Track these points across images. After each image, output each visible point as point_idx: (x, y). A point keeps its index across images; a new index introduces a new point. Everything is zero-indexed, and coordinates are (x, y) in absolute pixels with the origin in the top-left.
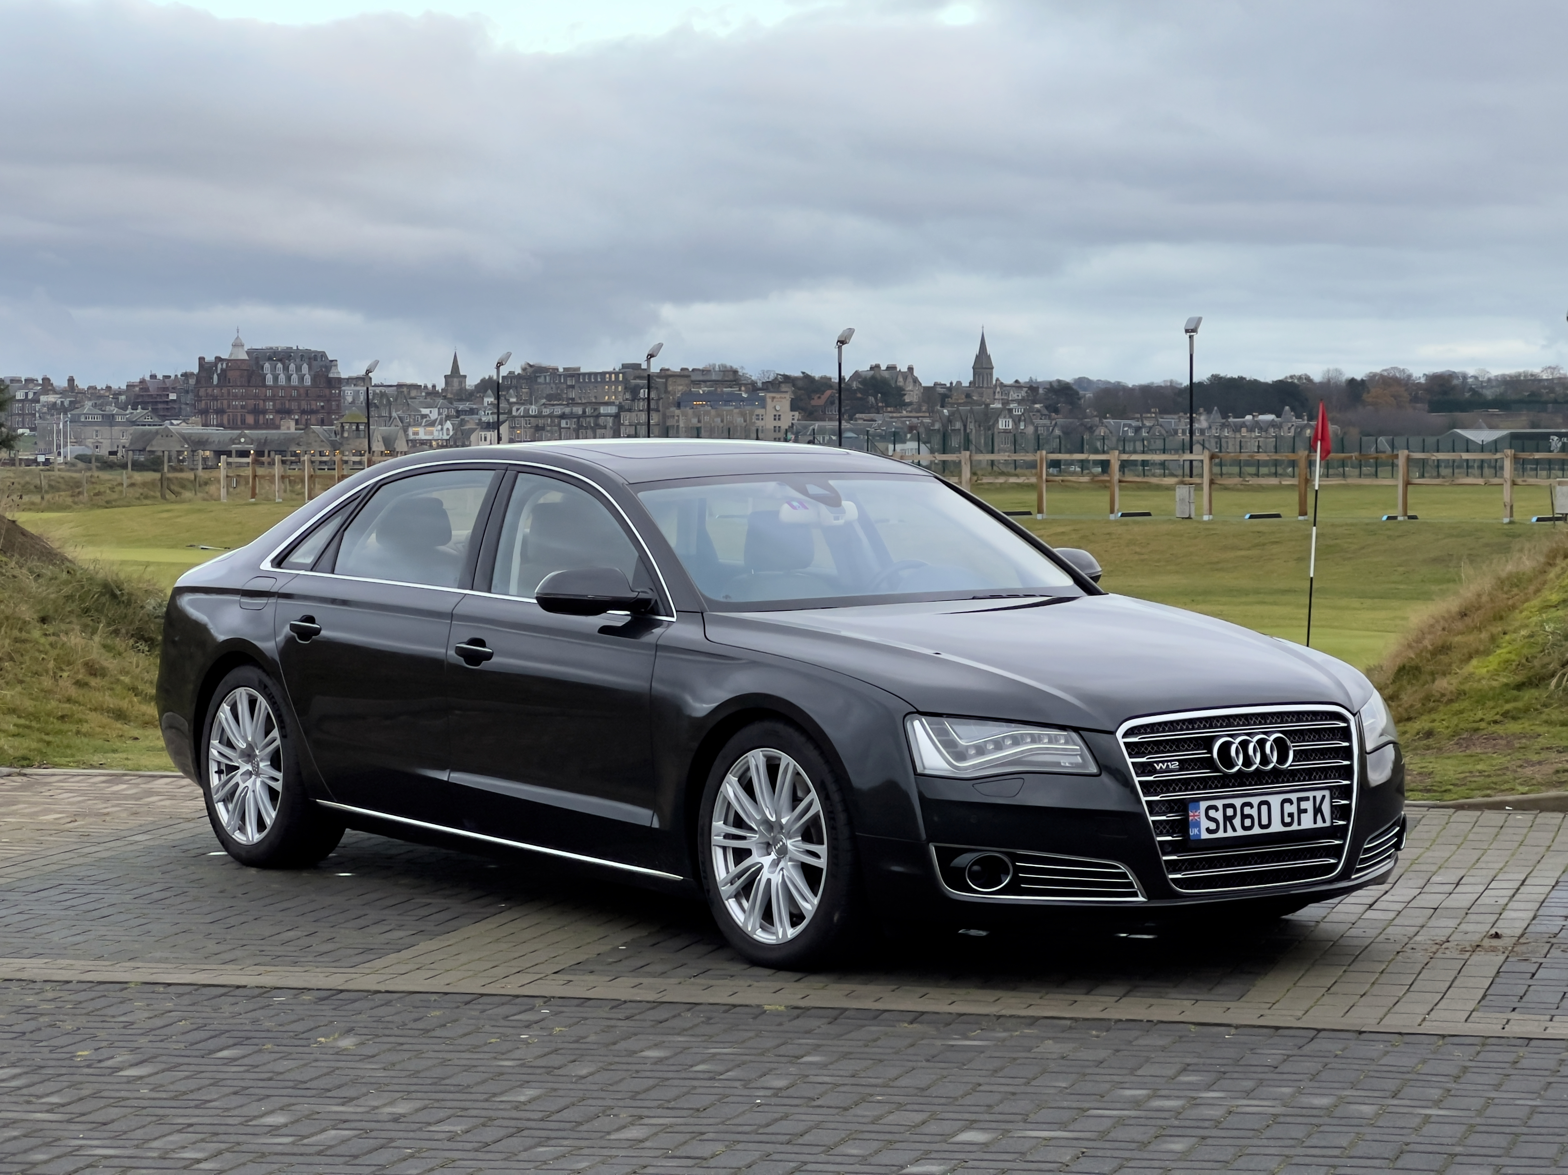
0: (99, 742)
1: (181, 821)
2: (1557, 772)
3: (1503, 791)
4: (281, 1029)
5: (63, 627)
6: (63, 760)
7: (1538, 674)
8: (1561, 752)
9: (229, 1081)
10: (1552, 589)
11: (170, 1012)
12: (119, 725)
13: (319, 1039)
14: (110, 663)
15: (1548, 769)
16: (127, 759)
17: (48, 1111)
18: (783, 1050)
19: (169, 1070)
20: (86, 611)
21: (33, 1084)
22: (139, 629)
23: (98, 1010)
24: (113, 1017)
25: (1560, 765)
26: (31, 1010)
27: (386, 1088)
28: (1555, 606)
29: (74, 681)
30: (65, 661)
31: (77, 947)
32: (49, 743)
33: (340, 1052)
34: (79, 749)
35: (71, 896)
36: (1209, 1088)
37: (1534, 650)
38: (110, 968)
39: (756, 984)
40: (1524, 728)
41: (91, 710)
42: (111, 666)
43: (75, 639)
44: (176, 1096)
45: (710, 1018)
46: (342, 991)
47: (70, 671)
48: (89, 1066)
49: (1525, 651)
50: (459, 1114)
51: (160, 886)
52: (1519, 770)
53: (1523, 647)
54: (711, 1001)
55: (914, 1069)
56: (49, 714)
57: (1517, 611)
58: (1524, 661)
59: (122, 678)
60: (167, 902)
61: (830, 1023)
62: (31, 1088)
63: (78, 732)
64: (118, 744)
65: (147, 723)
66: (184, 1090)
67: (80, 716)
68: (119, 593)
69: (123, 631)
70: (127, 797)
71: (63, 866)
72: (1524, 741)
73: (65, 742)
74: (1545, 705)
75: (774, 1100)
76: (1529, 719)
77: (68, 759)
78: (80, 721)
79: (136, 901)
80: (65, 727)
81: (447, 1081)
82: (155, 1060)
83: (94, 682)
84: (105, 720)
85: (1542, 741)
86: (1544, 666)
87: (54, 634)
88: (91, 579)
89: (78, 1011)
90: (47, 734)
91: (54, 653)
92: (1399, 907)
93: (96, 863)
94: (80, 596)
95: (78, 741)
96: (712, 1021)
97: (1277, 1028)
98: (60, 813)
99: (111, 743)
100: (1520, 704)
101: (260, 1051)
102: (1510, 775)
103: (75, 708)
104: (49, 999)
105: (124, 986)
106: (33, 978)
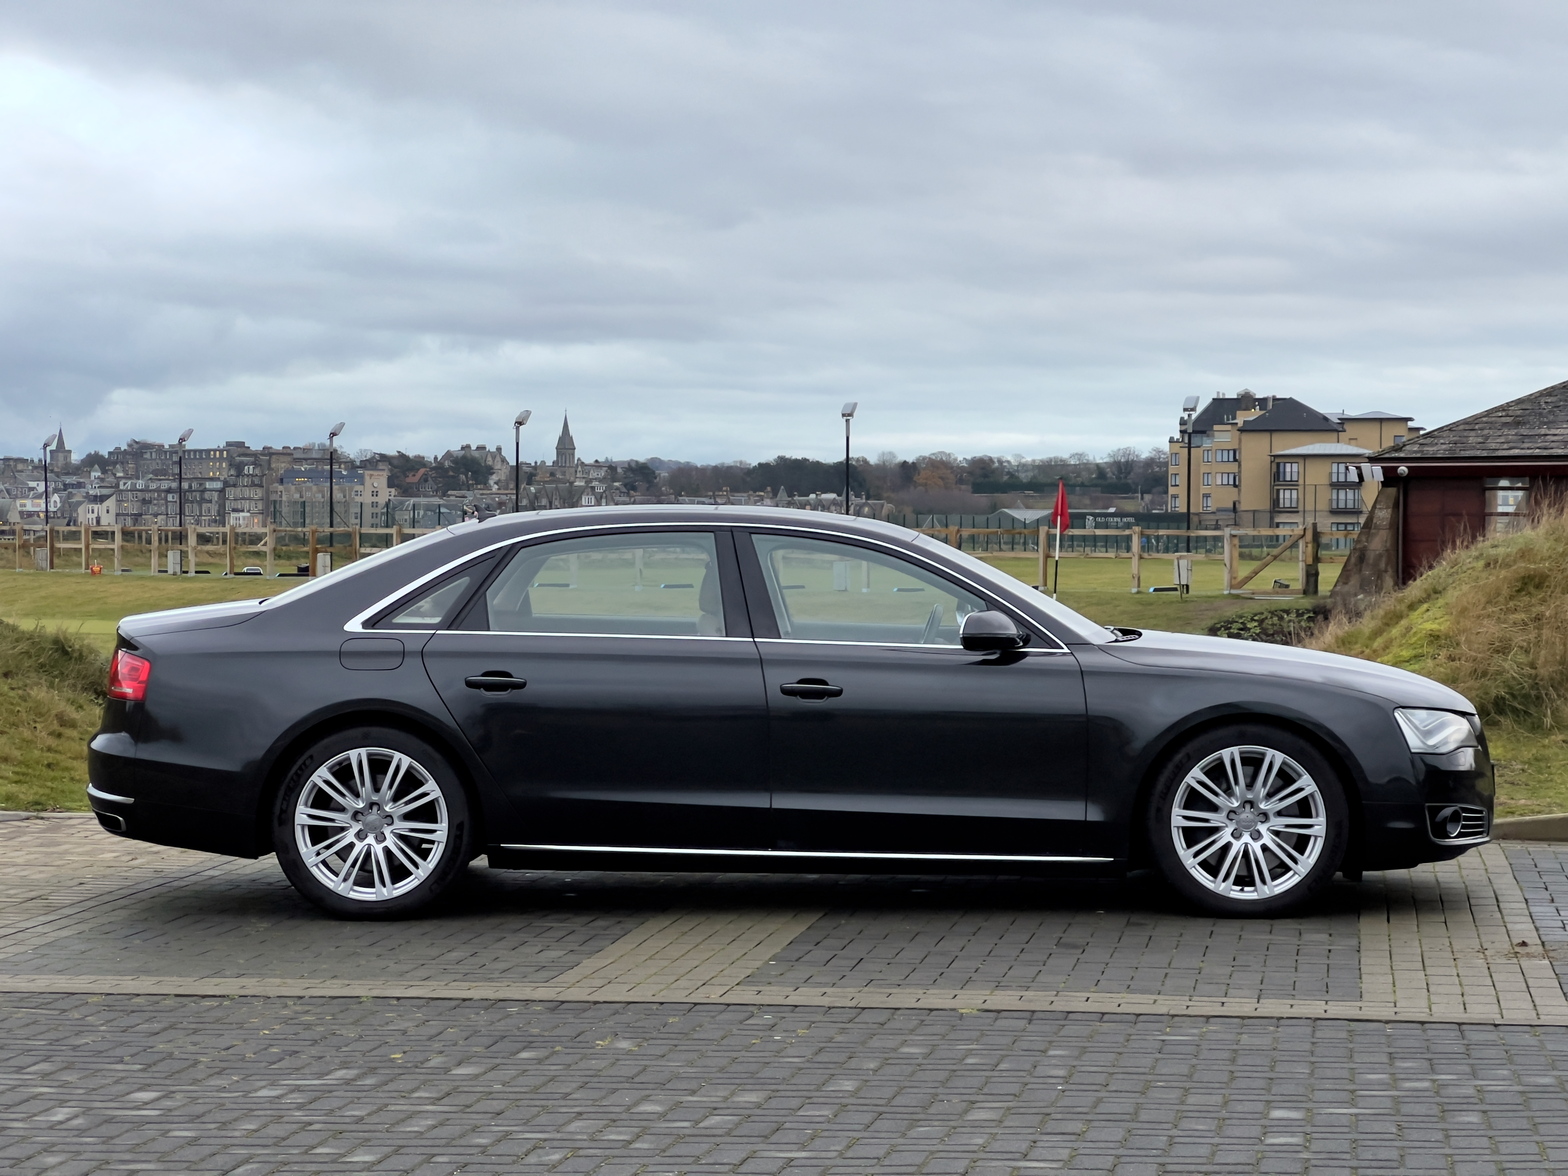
4: (549, 1034)
5: (27, 681)
9: (562, 1077)
11: (428, 1021)
13: (596, 1042)
18: (1022, 1045)
19: (494, 1069)
20: (43, 666)
21: (386, 1083)
22: (94, 683)
23: (358, 1020)
24: (381, 1026)
26: (296, 1021)
27: (713, 1082)
29: (49, 732)
30: (39, 712)
32: (53, 789)
33: (629, 1052)
36: (1434, 1071)
39: (928, 991)
43: (40, 693)
45: (923, 1020)
46: (563, 1002)
48: (417, 1067)
54: (906, 1006)
55: (1157, 1060)
56: (38, 763)
59: (89, 729)
61: (1031, 1022)
62: (389, 1086)
66: (533, 1085)
67: (63, 764)
68: (69, 649)
69: (80, 686)
75: (1072, 1087)
77: (77, 804)
78: (67, 769)
80: (57, 774)
81: (760, 1075)
82: (470, 1061)
83: (68, 732)
87: (19, 688)
88: (40, 638)
89: (342, 1021)
90: (46, 781)
91: (24, 705)
94: (35, 652)
96: (926, 1023)
101: (556, 1052)
103: (58, 756)
104: (300, 1012)
105: (357, 1000)
106: (264, 995)
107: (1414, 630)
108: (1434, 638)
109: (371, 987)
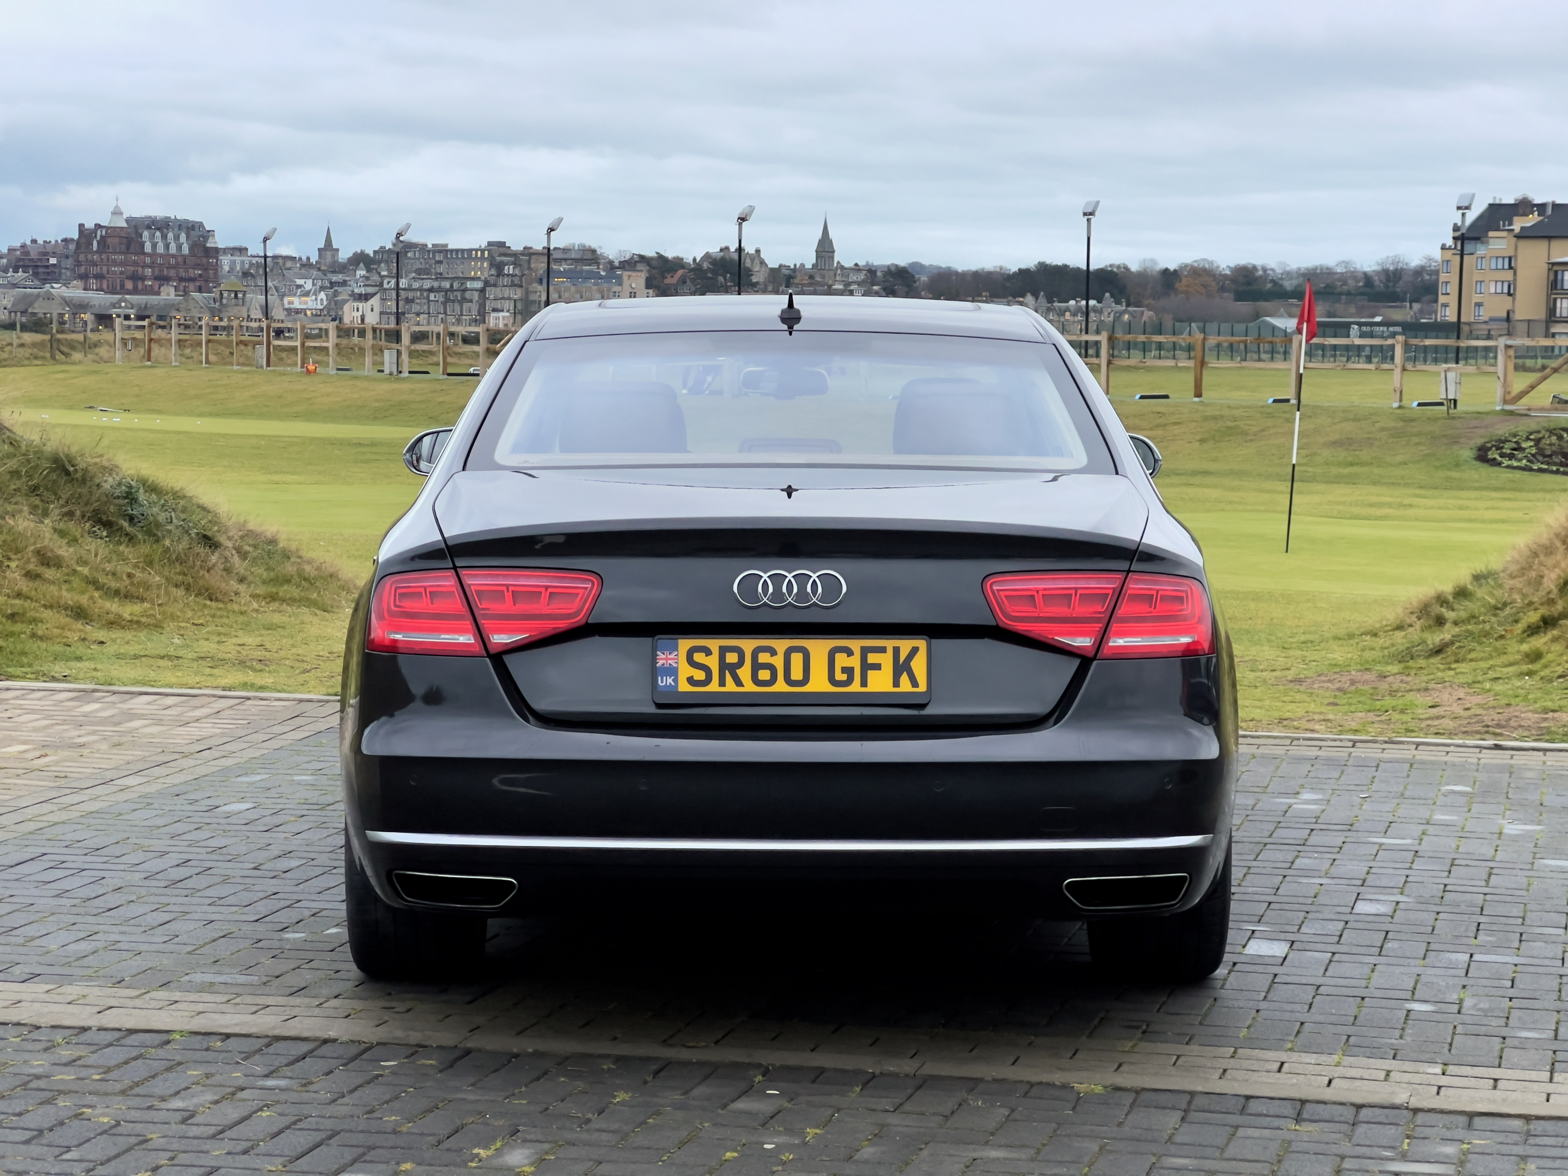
0: (59, 648)
1: (176, 756)
5: (10, 508)
6: (18, 671)
11: (242, 1089)
12: (79, 625)
13: (476, 1151)
14: (64, 551)
16: (95, 670)
20: (34, 489)
22: (96, 512)
23: (137, 1084)
24: (164, 1099)
26: (42, 1084)
29: (23, 572)
30: (14, 547)
31: (85, 962)
34: (36, 657)
35: (60, 874)
38: (138, 1003)
41: (45, 606)
42: (67, 555)
43: (24, 523)
47: (19, 560)
51: (174, 859)
59: (79, 569)
60: (189, 883)
61: (1185, 1122)
63: (33, 635)
64: (81, 650)
65: (112, 623)
67: (32, 614)
68: (72, 469)
69: (78, 513)
70: (103, 721)
71: (42, 825)
73: (19, 647)
78: (34, 621)
79: (147, 883)
80: (18, 627)
83: (49, 573)
84: (64, 620)
88: (39, 453)
89: (109, 1087)
93: (83, 821)
94: (26, 472)
95: (35, 646)
98: (25, 743)
99: (73, 649)
103: (27, 604)
104: (64, 1061)
105: (165, 1037)
106: (34, 1021)
109: (200, 1007)
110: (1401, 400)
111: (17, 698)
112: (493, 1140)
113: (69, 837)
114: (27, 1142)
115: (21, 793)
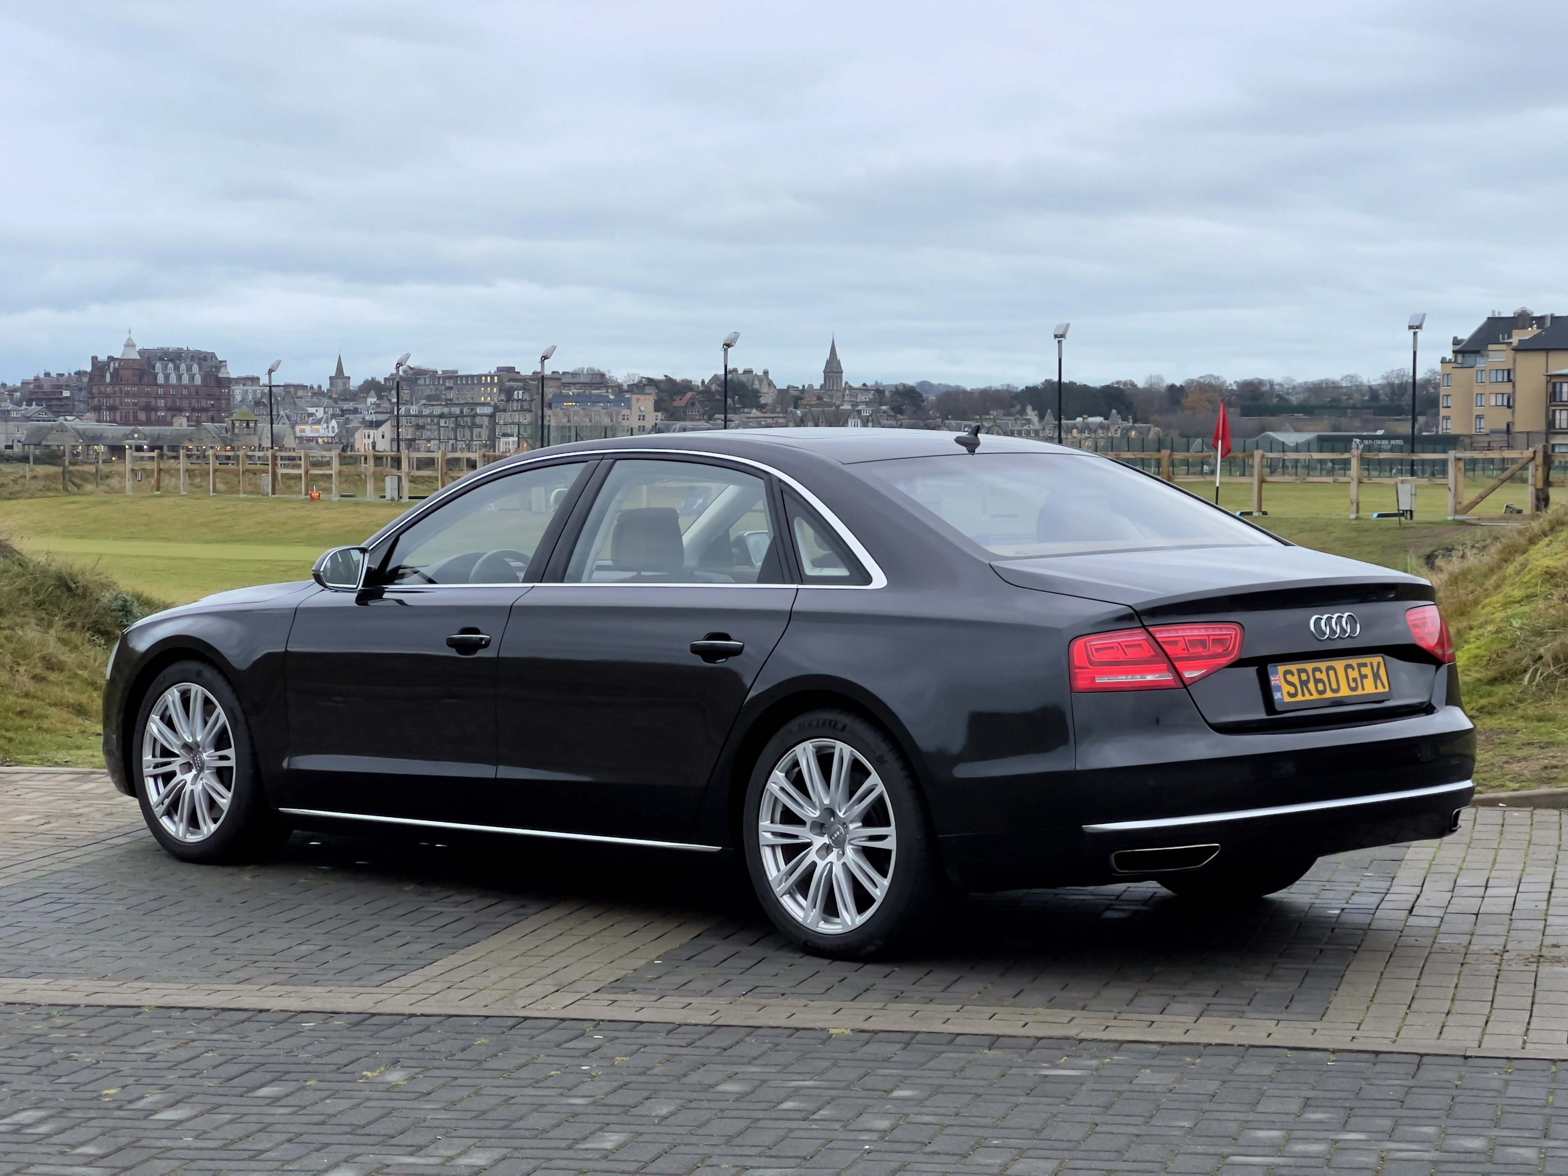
0: (61, 739)
2: (1546, 768)
3: (1493, 787)
4: (319, 1061)
5: (19, 620)
6: (27, 758)
7: (1511, 670)
8: (1543, 748)
9: (279, 1126)
10: (1513, 584)
11: (194, 1041)
12: (80, 720)
13: (364, 1073)
14: (67, 657)
15: (1535, 765)
16: (93, 756)
17: (86, 1165)
18: (869, 1082)
19: (209, 1112)
20: (40, 604)
21: (63, 1131)
22: (96, 622)
23: (114, 1039)
24: (133, 1047)
25: (1546, 761)
26: (41, 1039)
27: (454, 1134)
28: (1519, 602)
29: (31, 676)
30: (21, 654)
31: (77, 965)
32: (10, 740)
33: (392, 1088)
34: (42, 746)
35: (58, 906)
36: (1344, 1127)
37: (1505, 645)
38: (117, 990)
39: (811, 1004)
40: (1501, 723)
41: (50, 705)
42: (69, 660)
43: (31, 633)
44: (225, 1145)
45: (777, 1045)
46: (374, 1015)
47: (27, 665)
48: (120, 1108)
49: (1495, 646)
50: (544, 1165)
52: (1506, 766)
53: (1492, 642)
54: (771, 1024)
55: (1017, 1105)
56: (8, 710)
57: (1480, 607)
58: (1494, 656)
59: (80, 672)
60: (163, 912)
61: (904, 1049)
62: (62, 1136)
63: (39, 729)
64: (81, 740)
66: (232, 1137)
67: (40, 711)
68: (74, 586)
69: (79, 624)
70: (98, 797)
71: (45, 873)
72: (1503, 736)
73: (27, 738)
74: (1520, 701)
75: (884, 1146)
76: (1505, 715)
77: (31, 757)
78: (40, 717)
79: (130, 912)
80: (25, 722)
81: (519, 1124)
82: (190, 1100)
83: (53, 676)
84: (65, 715)
85: (1522, 737)
86: (1517, 661)
87: (9, 628)
88: (45, 572)
89: (93, 1040)
90: (7, 730)
91: (11, 646)
92: (1440, 913)
93: (78, 869)
94: (34, 589)
95: (40, 737)
96: (778, 1048)
97: (1377, 1053)
98: (32, 813)
99: (73, 739)
100: (1495, 700)
101: (303, 1088)
102: (1497, 772)
103: (34, 703)
104: (58, 1025)
105: (137, 1010)
106: (36, 1002)
107: (1530, 566)
108: (1550, 575)
109: (166, 992)
110: (1358, 512)
111: (25, 780)
112: (379, 1066)
113: (67, 881)
114: (29, 1074)
115: (28, 850)
